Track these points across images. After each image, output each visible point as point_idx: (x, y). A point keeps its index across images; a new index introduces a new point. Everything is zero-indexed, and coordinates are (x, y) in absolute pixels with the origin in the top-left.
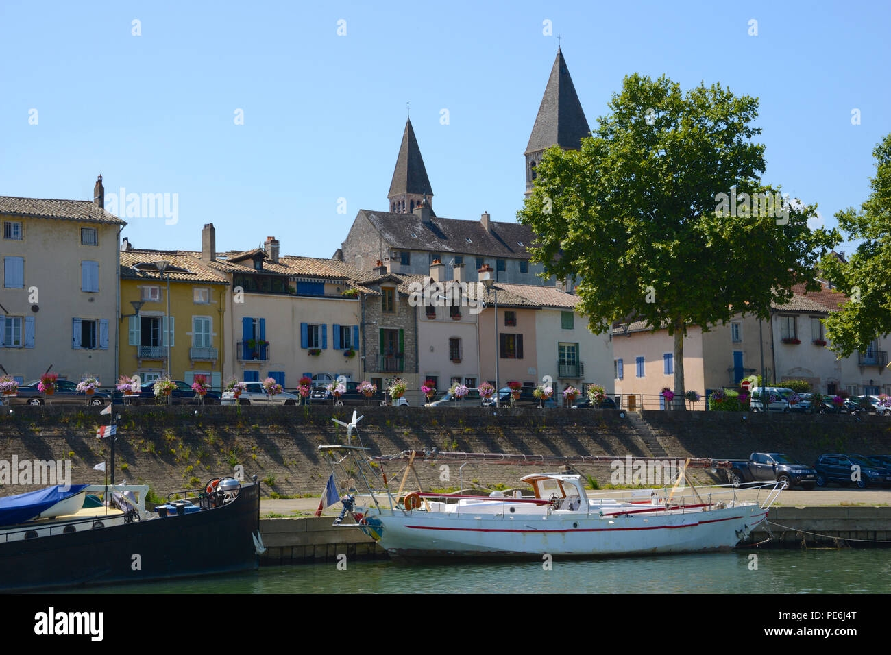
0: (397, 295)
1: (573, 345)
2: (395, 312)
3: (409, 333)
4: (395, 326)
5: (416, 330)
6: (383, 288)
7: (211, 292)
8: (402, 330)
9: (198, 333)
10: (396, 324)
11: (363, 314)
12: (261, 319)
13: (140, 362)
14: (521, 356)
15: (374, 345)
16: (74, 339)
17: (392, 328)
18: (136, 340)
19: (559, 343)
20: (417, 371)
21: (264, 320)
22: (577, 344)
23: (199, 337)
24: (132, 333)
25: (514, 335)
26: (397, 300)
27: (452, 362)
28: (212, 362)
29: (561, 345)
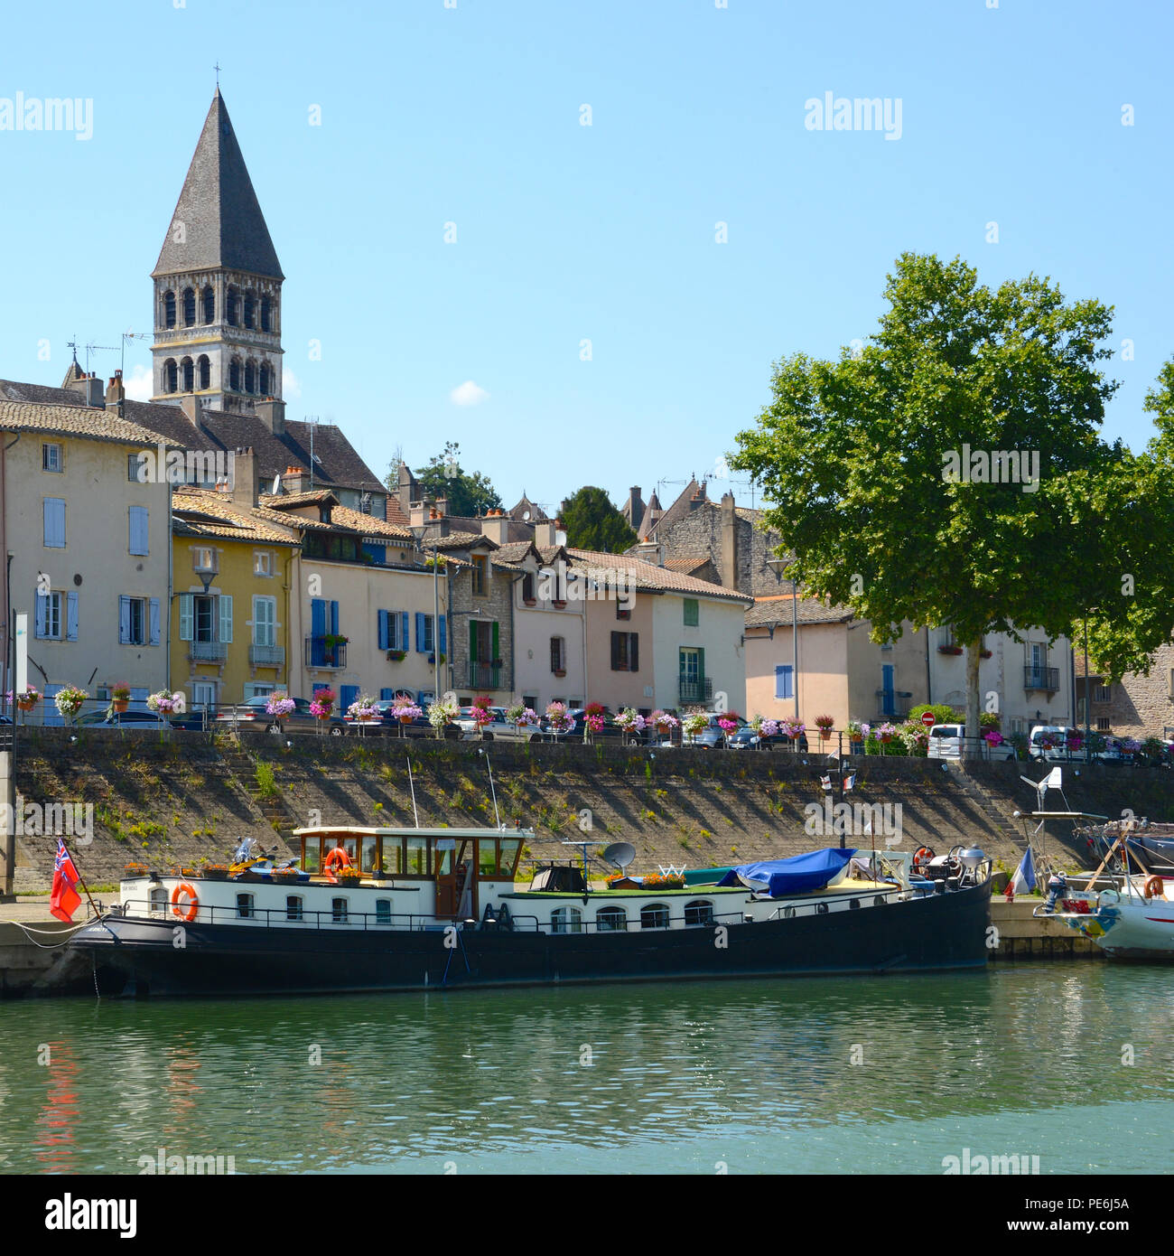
0: (490, 568)
1: (695, 651)
2: (486, 596)
3: (503, 628)
4: (487, 617)
5: (512, 625)
6: (473, 556)
7: (275, 558)
8: (495, 625)
9: (262, 623)
10: (488, 614)
11: (450, 596)
12: (333, 602)
13: (195, 666)
14: (635, 668)
15: (463, 645)
16: (122, 628)
17: (484, 620)
18: (188, 632)
19: (680, 647)
20: (512, 689)
21: (337, 603)
22: (701, 650)
23: (261, 628)
24: (184, 621)
25: (625, 634)
26: (490, 575)
27: (553, 675)
28: (277, 669)
29: (683, 650)
